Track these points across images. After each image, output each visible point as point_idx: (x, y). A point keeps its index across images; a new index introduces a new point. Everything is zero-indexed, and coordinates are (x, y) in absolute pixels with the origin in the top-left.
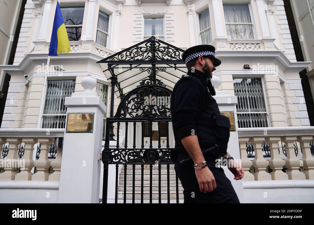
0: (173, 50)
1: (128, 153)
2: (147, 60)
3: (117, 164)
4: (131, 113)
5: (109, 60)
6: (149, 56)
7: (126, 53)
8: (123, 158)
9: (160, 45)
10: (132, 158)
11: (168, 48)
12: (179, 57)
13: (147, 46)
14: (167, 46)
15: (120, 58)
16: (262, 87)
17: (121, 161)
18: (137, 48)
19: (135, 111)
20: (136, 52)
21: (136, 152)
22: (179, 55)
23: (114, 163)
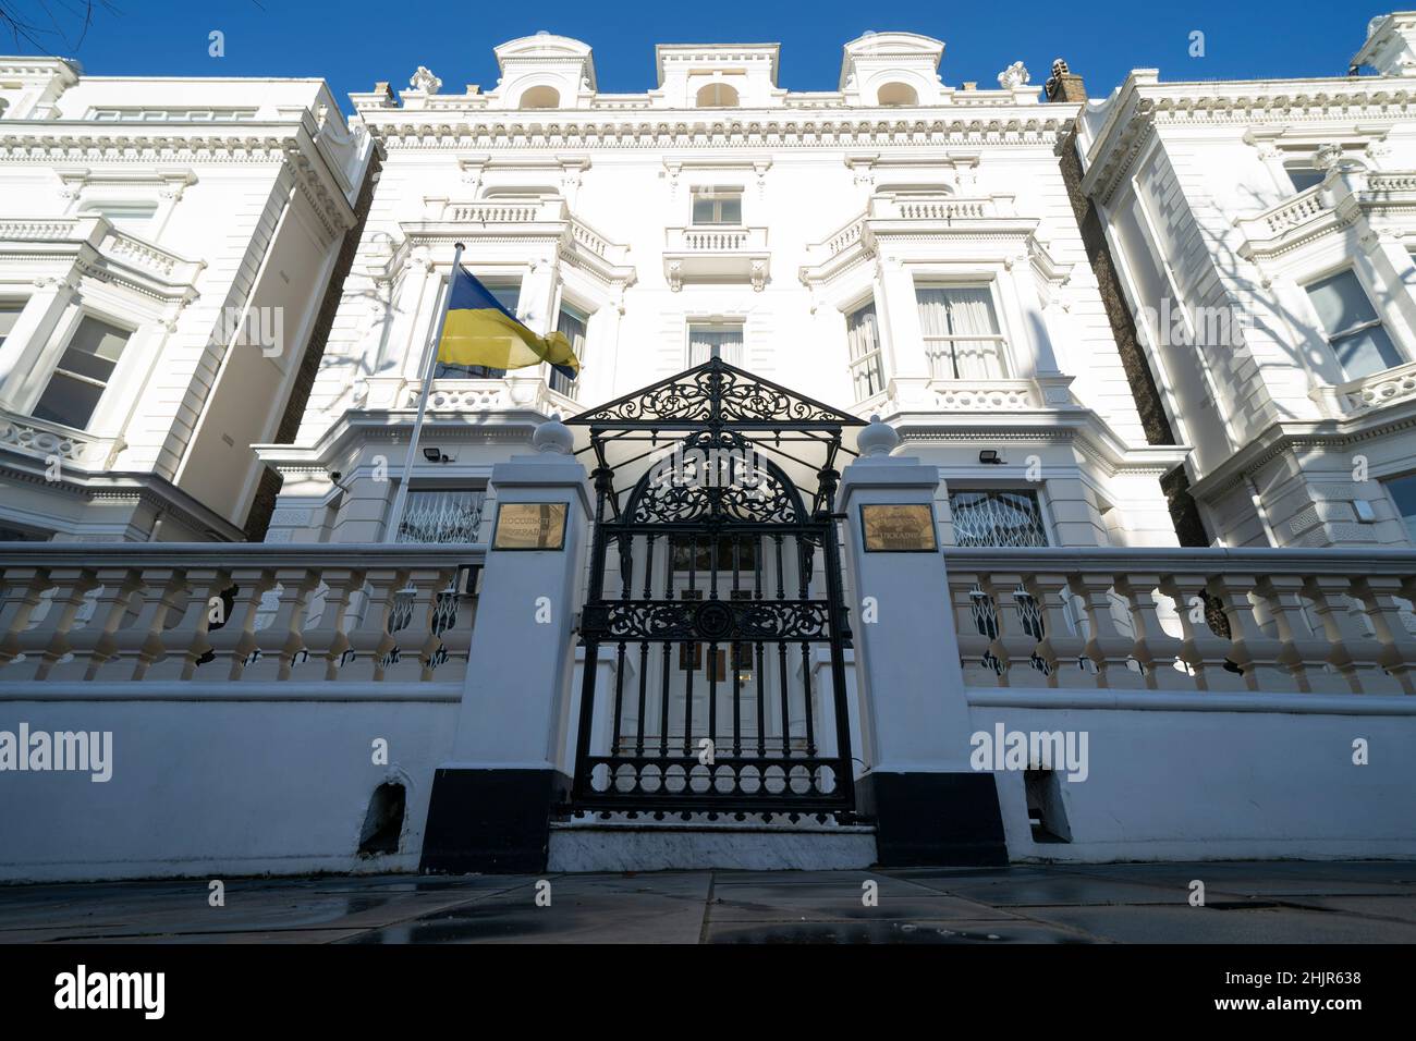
0: (771, 393)
1: (652, 612)
2: (700, 418)
3: (622, 641)
4: (662, 511)
5: (593, 417)
6: (705, 409)
7: (642, 399)
8: (639, 626)
9: (734, 379)
10: (662, 625)
11: (757, 389)
12: (788, 413)
13: (700, 384)
14: (754, 383)
15: (625, 413)
16: (1040, 518)
17: (634, 633)
18: (673, 388)
19: (672, 507)
20: (669, 397)
21: (673, 610)
22: (788, 406)
23: (614, 638)
